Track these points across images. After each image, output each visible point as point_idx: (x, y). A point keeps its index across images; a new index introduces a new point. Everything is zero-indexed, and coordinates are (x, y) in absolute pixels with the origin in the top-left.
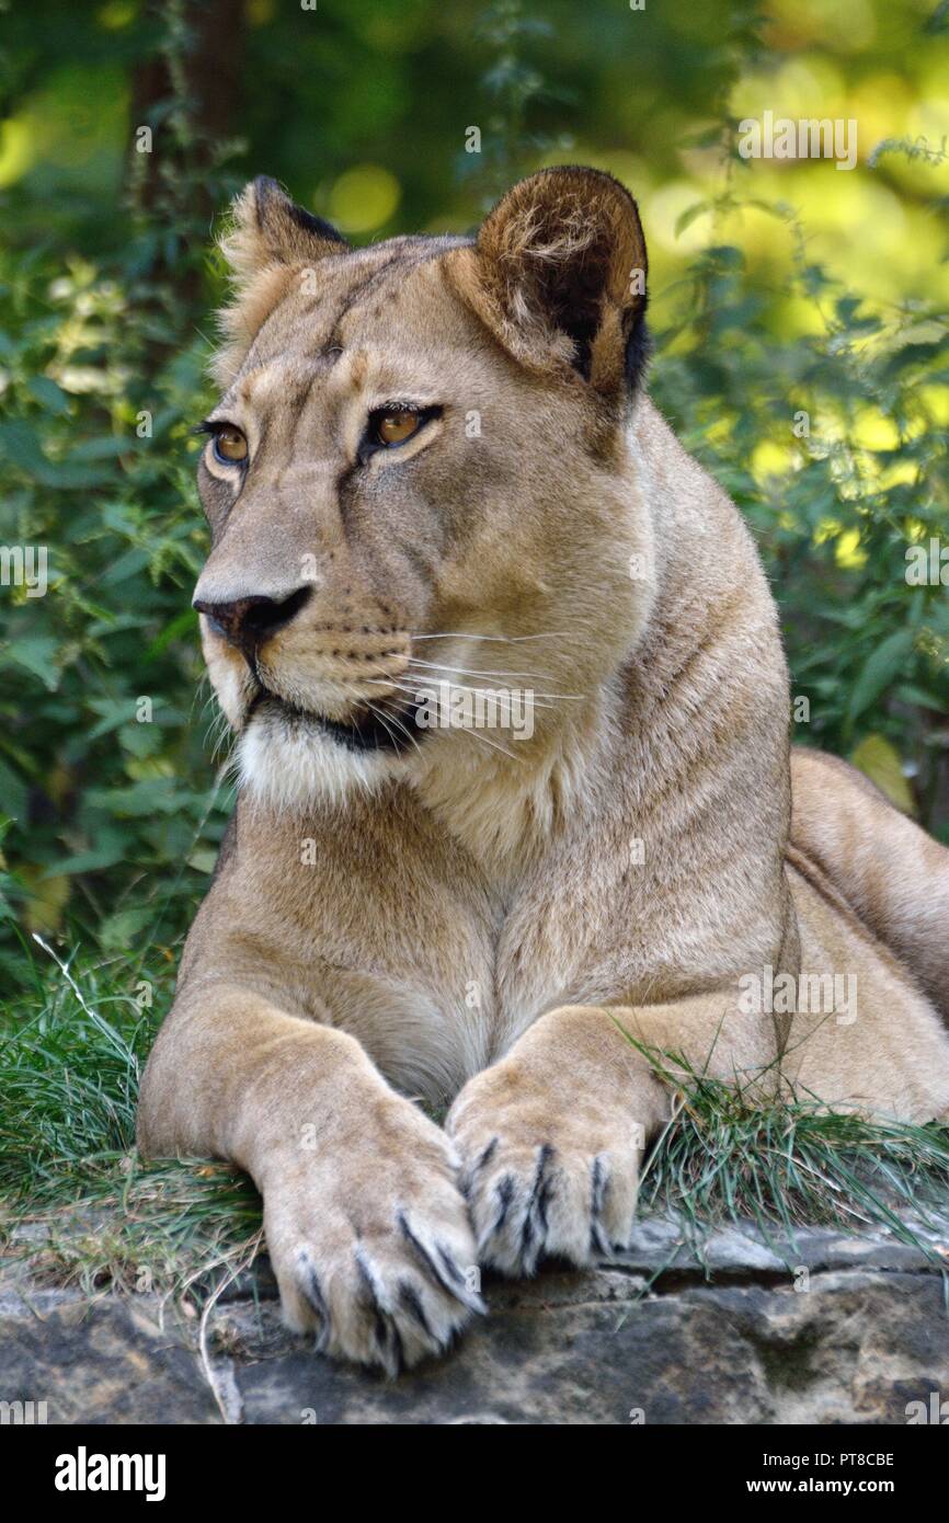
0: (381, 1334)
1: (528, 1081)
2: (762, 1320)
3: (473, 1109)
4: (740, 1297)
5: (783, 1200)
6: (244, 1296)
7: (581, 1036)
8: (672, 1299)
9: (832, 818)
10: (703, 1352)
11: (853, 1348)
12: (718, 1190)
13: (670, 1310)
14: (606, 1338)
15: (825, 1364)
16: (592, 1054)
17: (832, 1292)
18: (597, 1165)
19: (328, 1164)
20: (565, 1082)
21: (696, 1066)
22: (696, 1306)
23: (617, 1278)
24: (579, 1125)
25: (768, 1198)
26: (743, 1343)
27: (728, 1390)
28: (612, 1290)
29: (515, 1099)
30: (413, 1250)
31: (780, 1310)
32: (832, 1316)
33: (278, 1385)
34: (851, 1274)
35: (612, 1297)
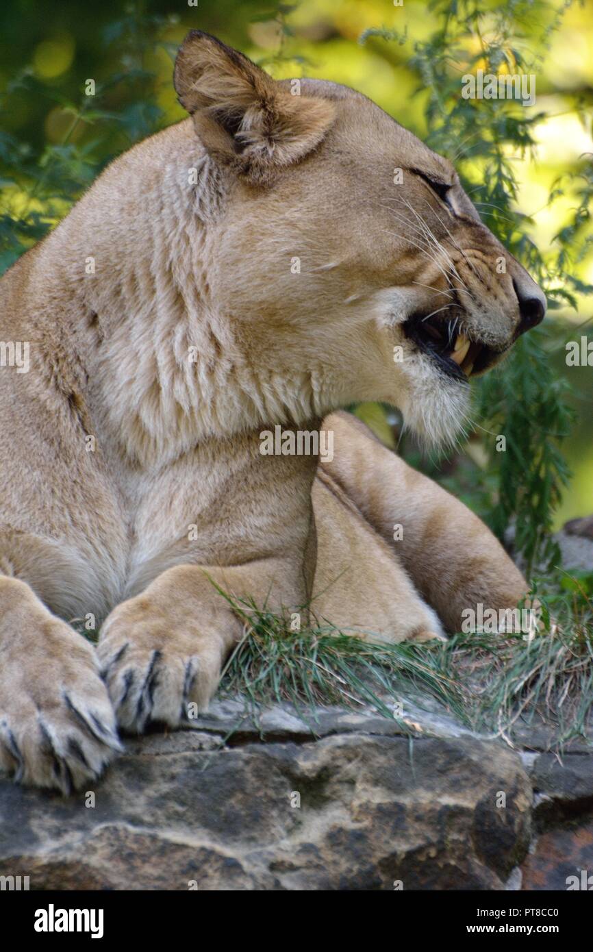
0: (57, 769)
1: (154, 608)
2: (295, 764)
4: (281, 750)
5: (309, 689)
7: (191, 584)
8: (238, 750)
9: (350, 455)
10: (257, 784)
11: (352, 782)
12: (269, 682)
13: (237, 757)
14: (197, 775)
15: (334, 793)
16: (196, 594)
17: (339, 747)
18: (190, 665)
19: (15, 665)
20: (178, 610)
21: (259, 605)
22: (254, 755)
23: (205, 737)
25: (301, 688)
26: (283, 779)
27: (273, 808)
28: (201, 744)
29: (145, 618)
30: (75, 716)
31: (306, 758)
32: (339, 763)
34: (352, 736)
35: (201, 749)
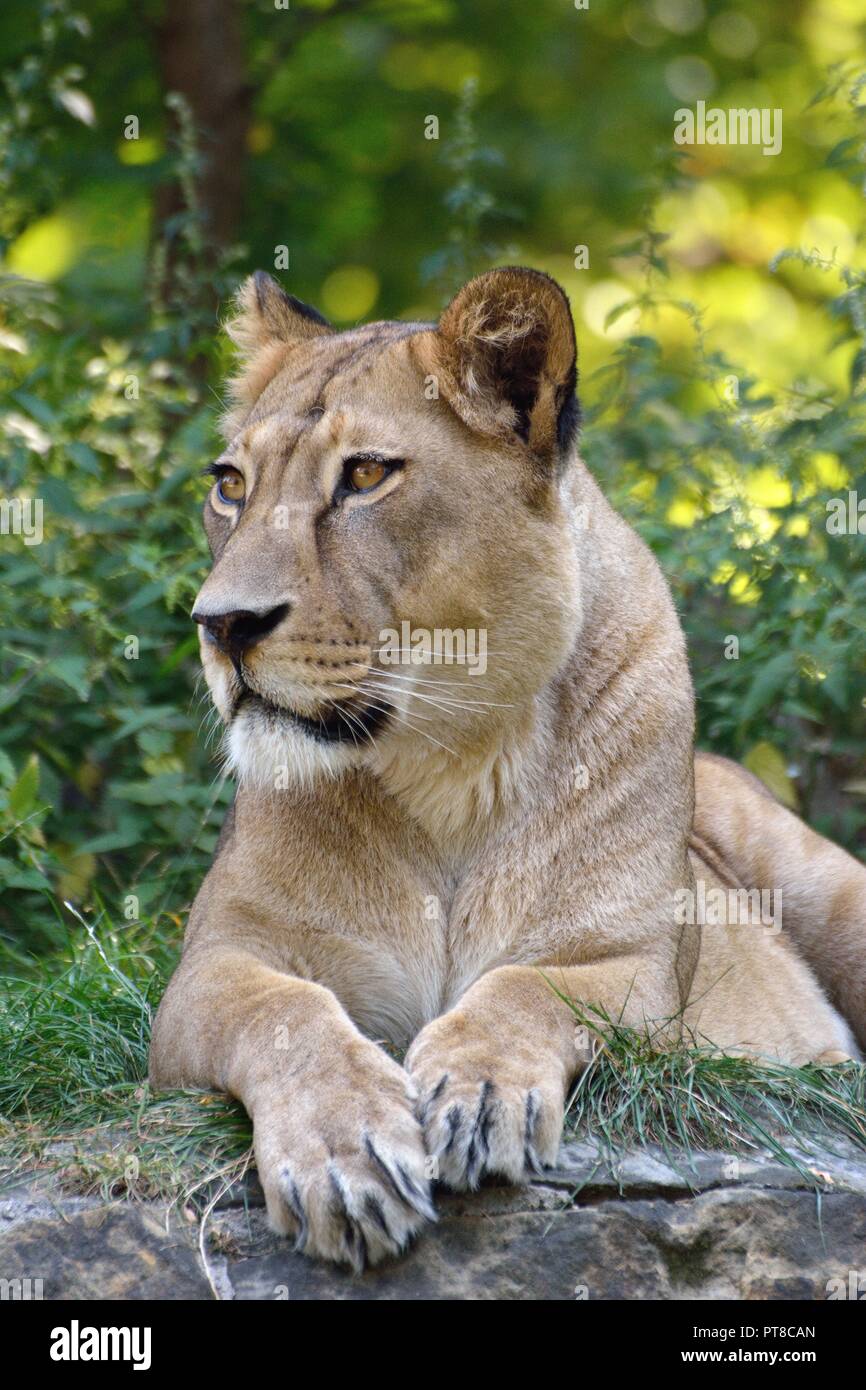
0: (349, 1236)
1: (473, 1028)
2: (666, 1228)
3: (427, 1050)
4: (648, 1209)
5: (684, 1129)
6: (236, 1204)
7: (519, 991)
8: (591, 1210)
9: (728, 811)
10: (616, 1254)
11: (742, 1252)
12: (630, 1119)
13: (590, 1219)
14: (536, 1242)
15: (718, 1265)
16: (526, 1005)
17: (724, 1205)
18: (530, 1098)
19: (307, 1095)
20: (504, 1029)
21: (613, 1016)
22: (612, 1216)
23: (546, 1192)
24: (515, 1064)
25: (672, 1127)
26: (650, 1247)
27: (637, 1287)
28: (542, 1202)
29: (463, 1042)
30: (377, 1167)
31: (681, 1220)
32: (724, 1226)
33: (264, 1278)
34: (740, 1191)
35: (542, 1208)
